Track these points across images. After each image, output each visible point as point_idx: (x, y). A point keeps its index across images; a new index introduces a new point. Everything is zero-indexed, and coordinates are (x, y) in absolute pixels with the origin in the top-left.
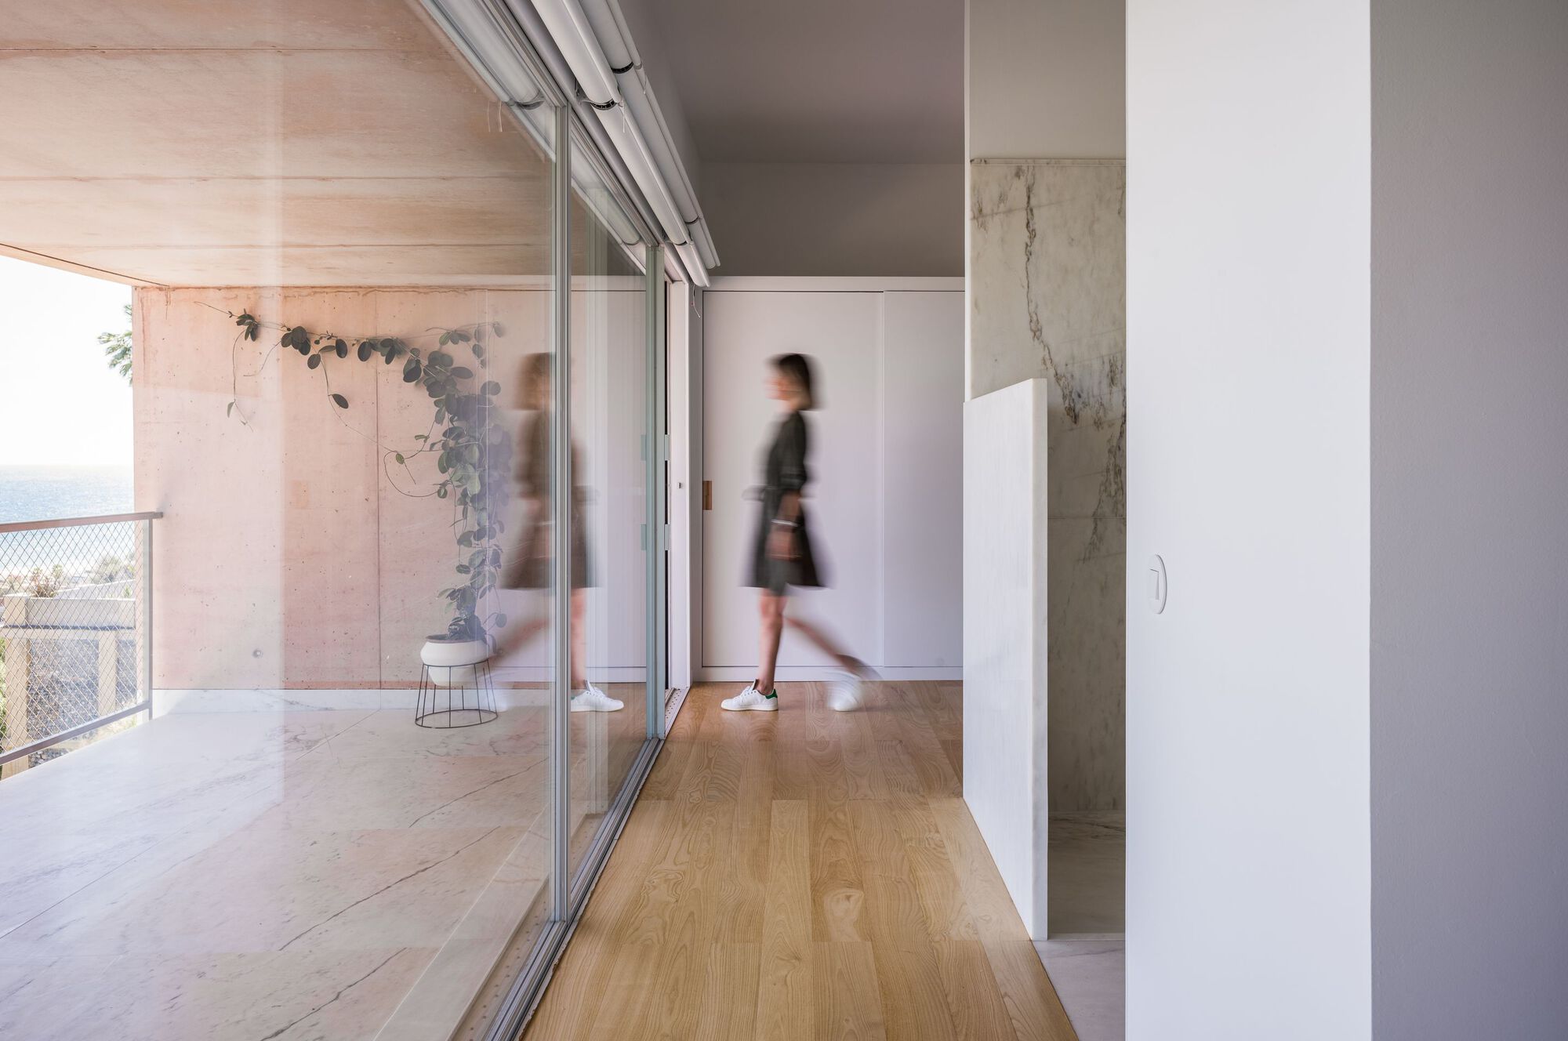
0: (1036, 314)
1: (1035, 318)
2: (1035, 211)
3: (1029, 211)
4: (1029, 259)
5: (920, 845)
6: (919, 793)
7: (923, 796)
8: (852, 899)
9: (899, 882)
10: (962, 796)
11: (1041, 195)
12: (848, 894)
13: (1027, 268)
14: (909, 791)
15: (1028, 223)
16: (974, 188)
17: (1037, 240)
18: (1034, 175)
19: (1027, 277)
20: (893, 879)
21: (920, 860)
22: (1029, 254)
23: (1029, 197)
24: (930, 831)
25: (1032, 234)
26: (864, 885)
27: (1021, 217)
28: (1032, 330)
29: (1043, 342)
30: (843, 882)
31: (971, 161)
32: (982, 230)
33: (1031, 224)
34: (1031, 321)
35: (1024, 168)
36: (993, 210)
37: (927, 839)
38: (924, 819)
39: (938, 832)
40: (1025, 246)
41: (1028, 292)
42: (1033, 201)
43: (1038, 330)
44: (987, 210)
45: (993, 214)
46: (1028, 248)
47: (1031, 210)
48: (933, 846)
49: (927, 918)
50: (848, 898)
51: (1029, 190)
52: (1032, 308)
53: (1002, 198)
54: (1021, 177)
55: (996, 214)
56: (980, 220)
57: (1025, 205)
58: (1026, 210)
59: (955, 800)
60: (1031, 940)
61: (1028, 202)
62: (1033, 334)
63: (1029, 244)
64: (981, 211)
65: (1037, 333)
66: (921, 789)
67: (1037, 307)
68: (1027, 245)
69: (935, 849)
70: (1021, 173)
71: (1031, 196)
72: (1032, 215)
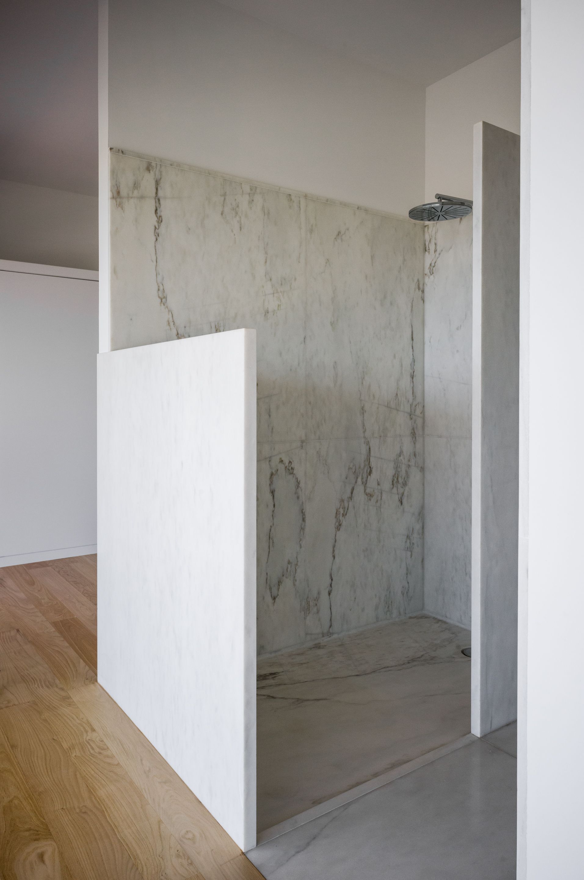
0: (163, 285)
1: (161, 288)
2: (162, 201)
3: (157, 200)
4: (157, 240)
5: (84, 752)
6: (57, 687)
7: (62, 689)
8: (46, 858)
9: (85, 813)
10: (97, 681)
11: (166, 190)
12: (39, 851)
13: (155, 246)
14: (48, 687)
15: (156, 210)
16: (114, 173)
17: (163, 224)
18: (161, 172)
19: (156, 254)
20: (78, 810)
21: (93, 773)
22: (157, 235)
23: (157, 189)
24: (87, 732)
25: (160, 220)
26: (51, 830)
27: (150, 204)
28: (159, 297)
29: (167, 307)
30: (27, 834)
31: (111, 149)
32: (119, 208)
33: (158, 211)
34: (159, 290)
35: (153, 164)
36: (128, 194)
37: (88, 743)
38: (75, 718)
39: (93, 730)
40: (153, 228)
41: (156, 266)
42: (160, 193)
43: (164, 297)
44: (124, 192)
45: (128, 197)
46: (157, 230)
47: (159, 200)
48: (97, 750)
50: (41, 856)
51: (157, 183)
52: (160, 278)
53: (136, 186)
54: (151, 171)
55: (131, 198)
56: (118, 200)
57: (154, 195)
58: (155, 199)
59: (92, 686)
60: (243, 853)
61: (157, 193)
62: (160, 300)
63: (157, 227)
64: (118, 193)
65: (164, 300)
66: (57, 681)
67: (163, 279)
68: (155, 228)
69: (100, 753)
70: (151, 168)
71: (159, 188)
72: (160, 204)
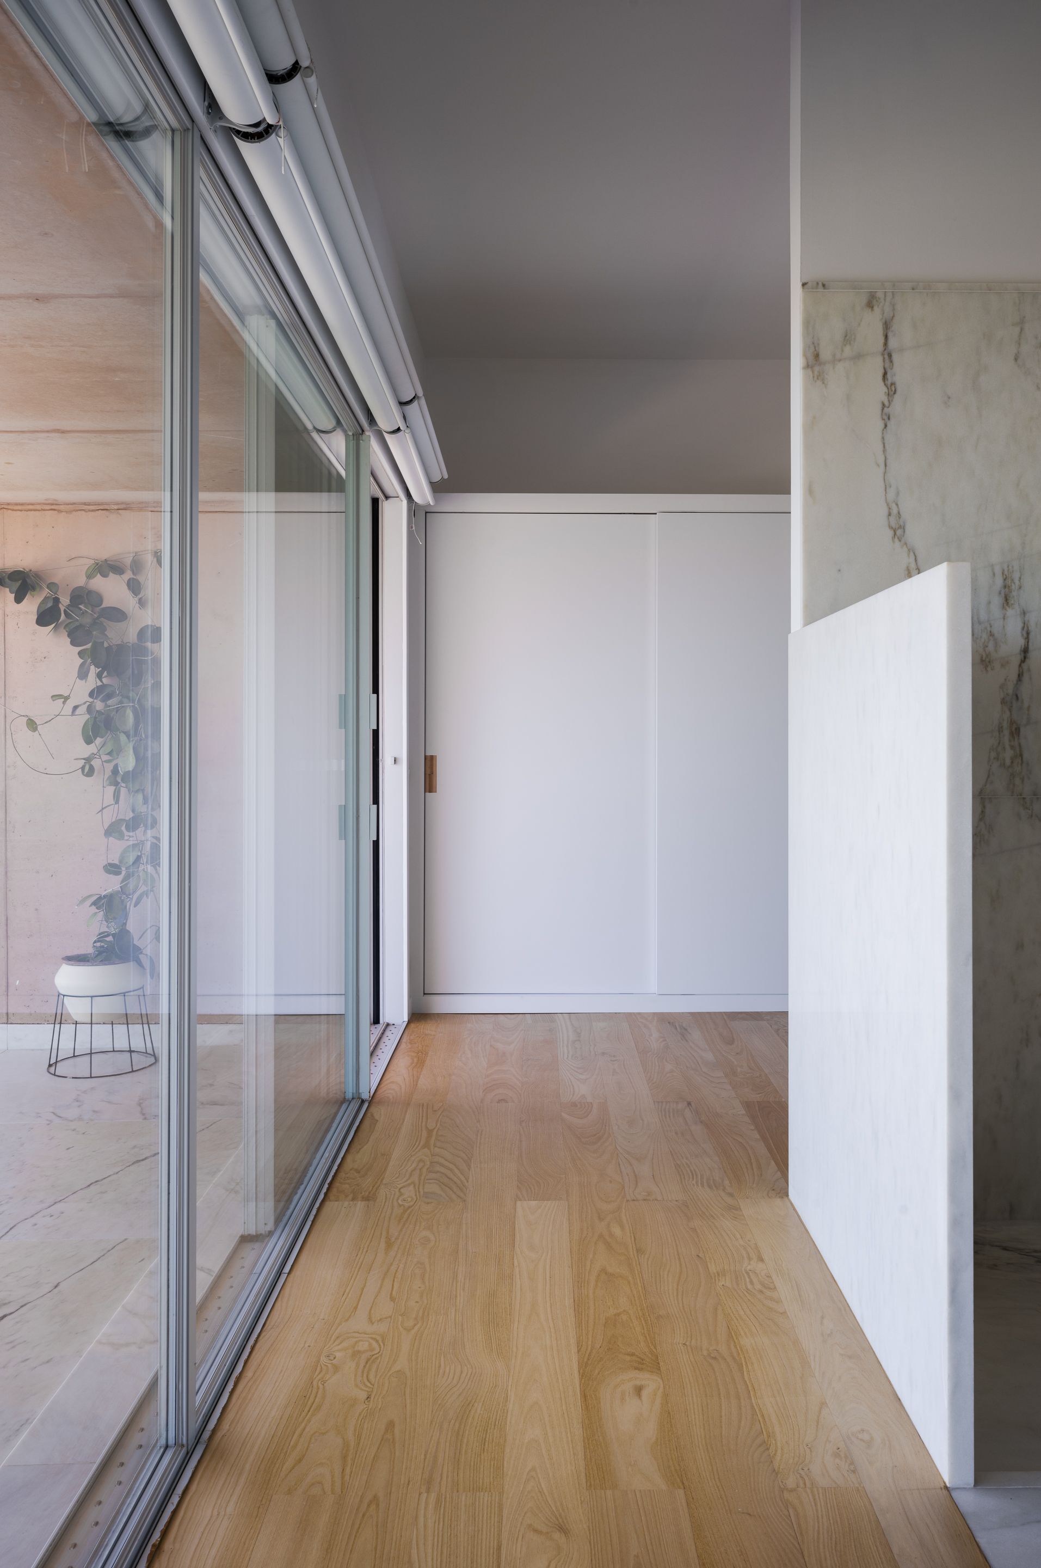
0: (897, 505)
1: (895, 511)
2: (895, 357)
3: (886, 356)
4: (886, 426)
5: (738, 1285)
6: (724, 1190)
7: (731, 1195)
8: (645, 1393)
9: (715, 1358)
10: (787, 1195)
11: (903, 335)
12: (638, 1383)
13: (883, 438)
14: (710, 1187)
15: (885, 374)
16: (808, 324)
17: (897, 398)
18: (893, 306)
19: (884, 451)
20: (705, 1353)
21: (742, 1313)
22: (886, 418)
23: (886, 337)
24: (750, 1259)
25: (891, 390)
26: (661, 1364)
27: (875, 365)
28: (890, 527)
29: (906, 544)
30: (628, 1358)
31: (804, 285)
32: (819, 383)
33: (889, 376)
34: (890, 515)
35: (880, 294)
36: (834, 356)
37: (747, 1273)
38: (738, 1236)
39: (761, 1259)
40: (879, 406)
41: (885, 473)
42: (893, 343)
43: (900, 527)
44: (825, 354)
45: (835, 360)
46: (885, 409)
47: (890, 356)
48: (758, 1286)
49: (769, 1436)
50: (639, 1390)
51: (887, 326)
52: (891, 494)
53: (848, 338)
54: (875, 308)
55: (840, 360)
56: (817, 369)
57: (881, 347)
58: (883, 355)
59: (778, 1202)
60: (946, 1488)
61: (886, 344)
62: (891, 533)
63: (887, 403)
64: (817, 356)
65: (899, 532)
66: (727, 1182)
67: (898, 493)
68: (884, 405)
69: (761, 1292)
70: (874, 302)
71: (890, 335)
72: (891, 362)
